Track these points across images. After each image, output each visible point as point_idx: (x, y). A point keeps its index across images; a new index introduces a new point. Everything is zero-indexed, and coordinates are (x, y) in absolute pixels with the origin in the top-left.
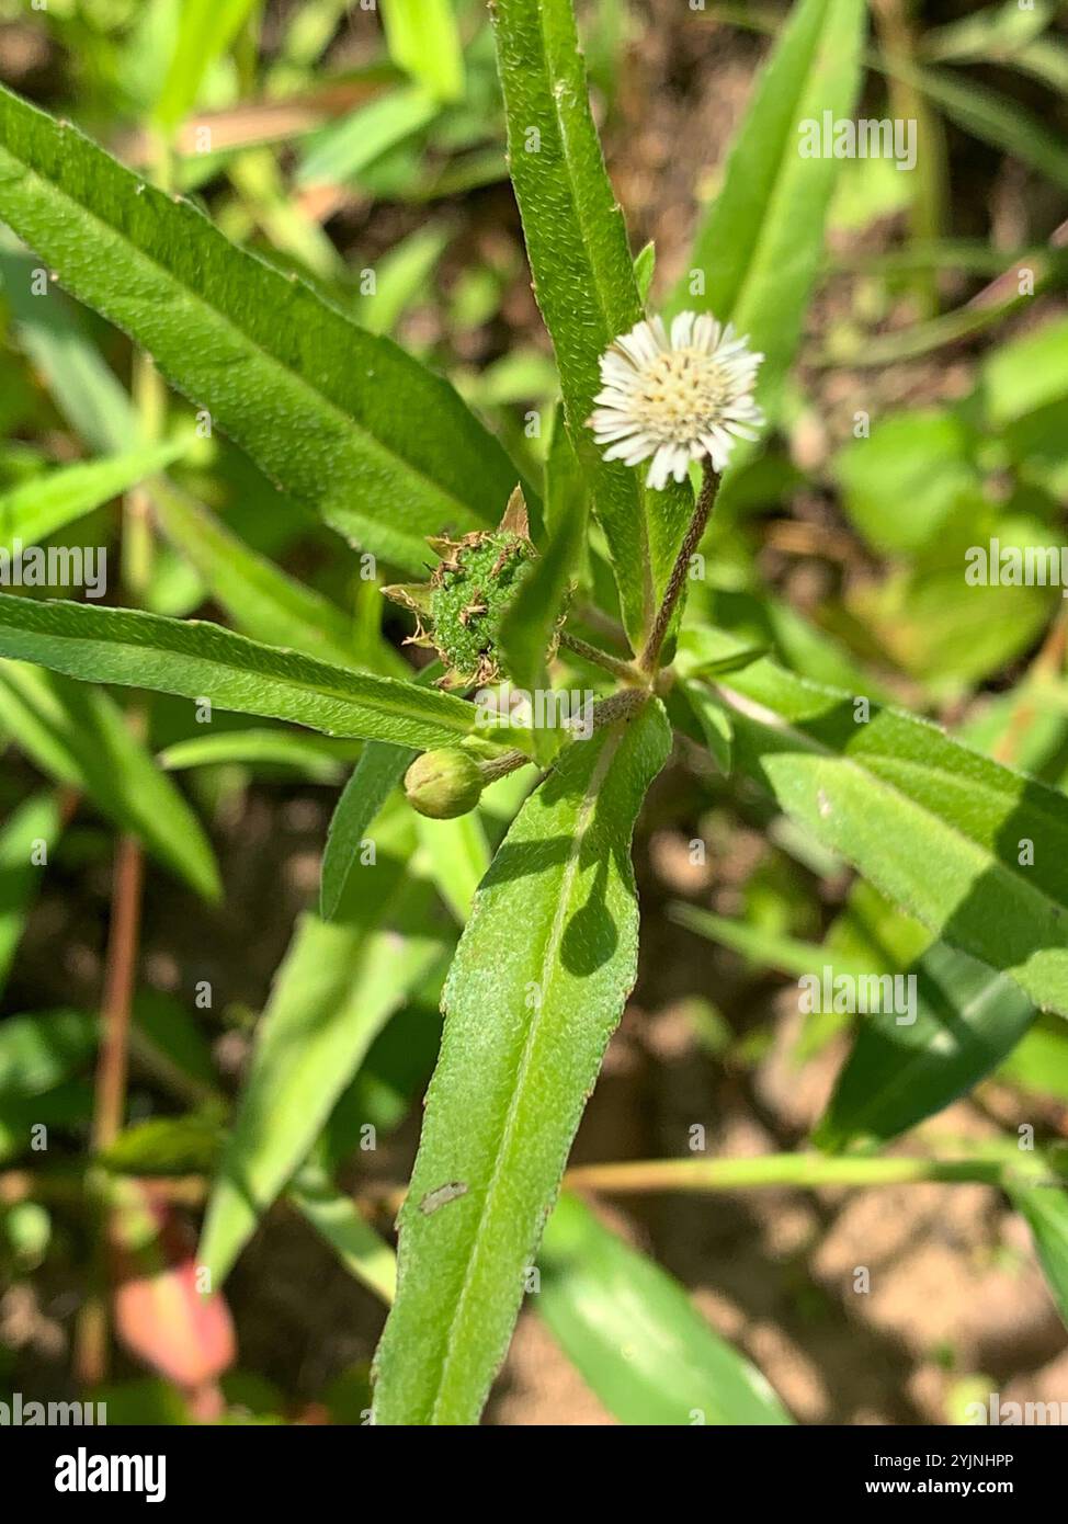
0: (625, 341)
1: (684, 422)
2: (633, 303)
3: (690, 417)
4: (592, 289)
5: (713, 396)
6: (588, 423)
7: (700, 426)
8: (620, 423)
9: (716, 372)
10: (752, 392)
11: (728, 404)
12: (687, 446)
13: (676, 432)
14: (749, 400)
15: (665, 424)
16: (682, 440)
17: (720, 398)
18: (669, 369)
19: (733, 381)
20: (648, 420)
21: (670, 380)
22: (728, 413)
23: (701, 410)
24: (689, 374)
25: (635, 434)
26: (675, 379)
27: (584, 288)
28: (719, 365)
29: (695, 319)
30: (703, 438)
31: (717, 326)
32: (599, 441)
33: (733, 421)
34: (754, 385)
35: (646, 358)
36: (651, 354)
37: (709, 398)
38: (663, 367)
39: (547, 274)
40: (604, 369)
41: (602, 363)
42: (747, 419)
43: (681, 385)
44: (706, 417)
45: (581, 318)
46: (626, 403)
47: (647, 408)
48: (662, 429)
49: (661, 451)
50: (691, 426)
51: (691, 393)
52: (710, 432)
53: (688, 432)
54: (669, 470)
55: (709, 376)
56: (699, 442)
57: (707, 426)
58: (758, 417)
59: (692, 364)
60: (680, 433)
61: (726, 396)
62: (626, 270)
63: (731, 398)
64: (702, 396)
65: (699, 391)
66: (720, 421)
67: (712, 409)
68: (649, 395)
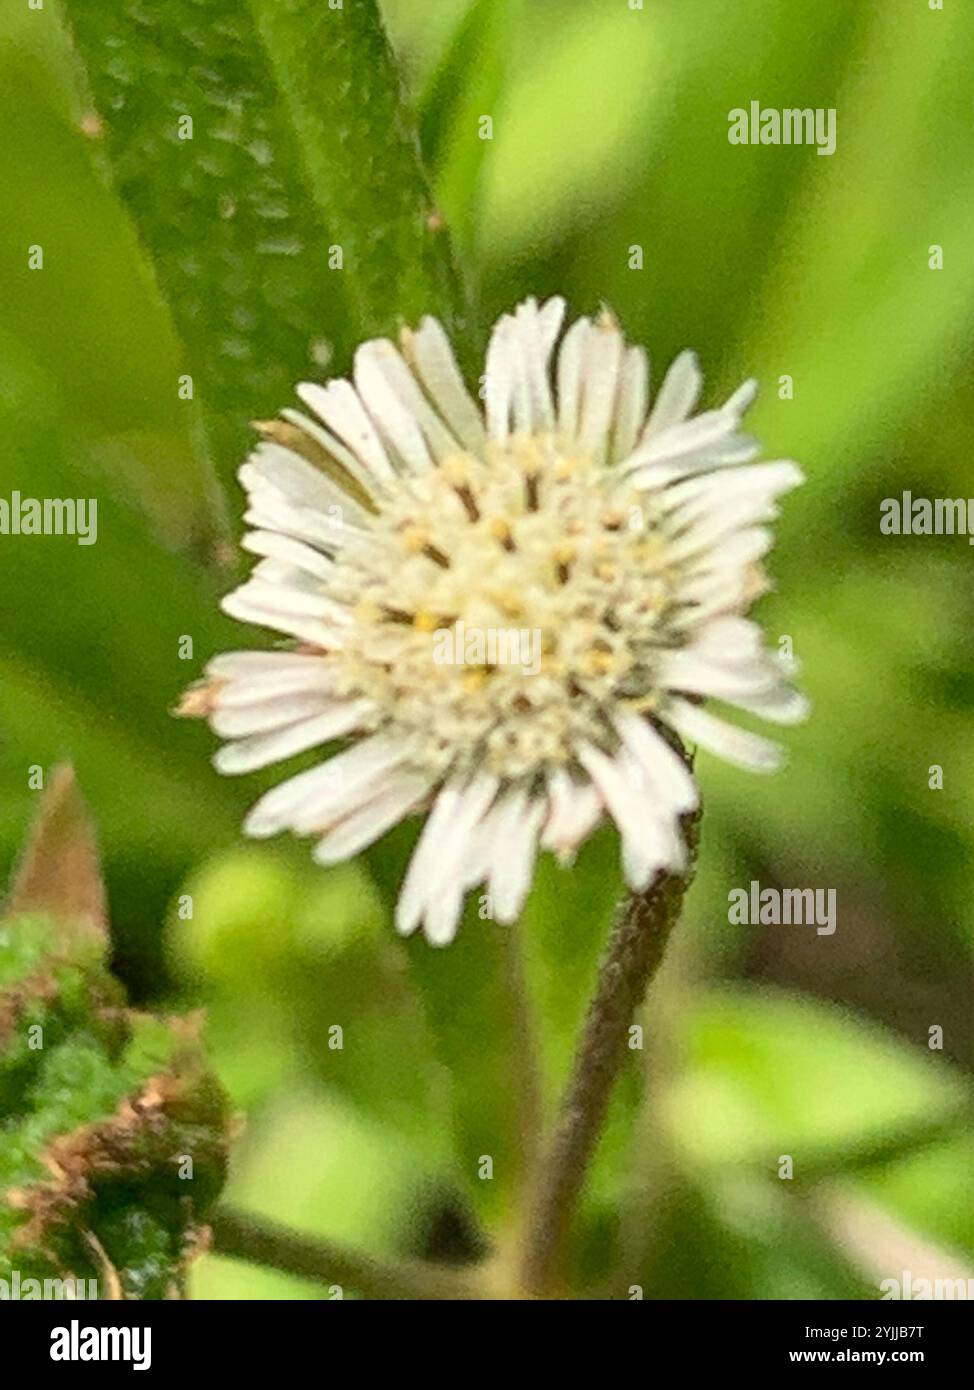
0: (328, 399)
1: (523, 704)
2: (406, 197)
3: (542, 689)
4: (279, 138)
5: (626, 611)
6: (192, 703)
7: (581, 719)
8: (303, 697)
9: (637, 525)
10: (753, 611)
11: (679, 640)
12: (538, 784)
13: (497, 739)
14: (743, 637)
15: (458, 710)
16: (516, 768)
17: (650, 617)
18: (474, 515)
19: (695, 557)
20: (399, 693)
21: (472, 549)
22: (680, 670)
23: (584, 664)
24: (539, 534)
25: (356, 736)
26: (494, 551)
27: (250, 133)
28: (647, 494)
29: (566, 325)
30: (591, 758)
31: (638, 362)
32: (230, 763)
33: (696, 700)
34: (761, 584)
35: (397, 462)
36: (413, 449)
37: (610, 622)
38: (453, 504)
39: (129, 91)
40: (253, 499)
41: (247, 475)
42: (748, 697)
43: (508, 569)
44: (599, 690)
45: (249, 228)
46: (327, 622)
47: (392, 648)
48: (447, 727)
49: (447, 800)
50: (548, 718)
51: (544, 603)
52: (610, 745)
53: (536, 741)
54: (472, 878)
55: (612, 537)
56: (579, 773)
57: (602, 715)
58: (785, 689)
59: (550, 495)
60: (512, 740)
61: (673, 608)
62: (376, 93)
63: (686, 619)
64: (584, 612)
65: (572, 596)
66: (650, 702)
67: (619, 662)
68: (399, 604)
